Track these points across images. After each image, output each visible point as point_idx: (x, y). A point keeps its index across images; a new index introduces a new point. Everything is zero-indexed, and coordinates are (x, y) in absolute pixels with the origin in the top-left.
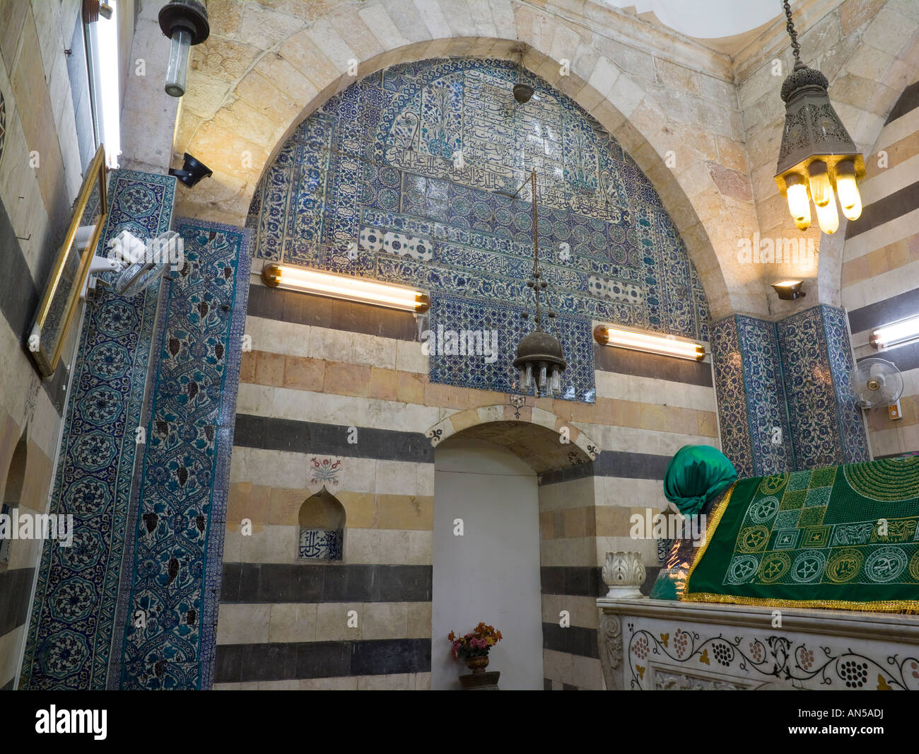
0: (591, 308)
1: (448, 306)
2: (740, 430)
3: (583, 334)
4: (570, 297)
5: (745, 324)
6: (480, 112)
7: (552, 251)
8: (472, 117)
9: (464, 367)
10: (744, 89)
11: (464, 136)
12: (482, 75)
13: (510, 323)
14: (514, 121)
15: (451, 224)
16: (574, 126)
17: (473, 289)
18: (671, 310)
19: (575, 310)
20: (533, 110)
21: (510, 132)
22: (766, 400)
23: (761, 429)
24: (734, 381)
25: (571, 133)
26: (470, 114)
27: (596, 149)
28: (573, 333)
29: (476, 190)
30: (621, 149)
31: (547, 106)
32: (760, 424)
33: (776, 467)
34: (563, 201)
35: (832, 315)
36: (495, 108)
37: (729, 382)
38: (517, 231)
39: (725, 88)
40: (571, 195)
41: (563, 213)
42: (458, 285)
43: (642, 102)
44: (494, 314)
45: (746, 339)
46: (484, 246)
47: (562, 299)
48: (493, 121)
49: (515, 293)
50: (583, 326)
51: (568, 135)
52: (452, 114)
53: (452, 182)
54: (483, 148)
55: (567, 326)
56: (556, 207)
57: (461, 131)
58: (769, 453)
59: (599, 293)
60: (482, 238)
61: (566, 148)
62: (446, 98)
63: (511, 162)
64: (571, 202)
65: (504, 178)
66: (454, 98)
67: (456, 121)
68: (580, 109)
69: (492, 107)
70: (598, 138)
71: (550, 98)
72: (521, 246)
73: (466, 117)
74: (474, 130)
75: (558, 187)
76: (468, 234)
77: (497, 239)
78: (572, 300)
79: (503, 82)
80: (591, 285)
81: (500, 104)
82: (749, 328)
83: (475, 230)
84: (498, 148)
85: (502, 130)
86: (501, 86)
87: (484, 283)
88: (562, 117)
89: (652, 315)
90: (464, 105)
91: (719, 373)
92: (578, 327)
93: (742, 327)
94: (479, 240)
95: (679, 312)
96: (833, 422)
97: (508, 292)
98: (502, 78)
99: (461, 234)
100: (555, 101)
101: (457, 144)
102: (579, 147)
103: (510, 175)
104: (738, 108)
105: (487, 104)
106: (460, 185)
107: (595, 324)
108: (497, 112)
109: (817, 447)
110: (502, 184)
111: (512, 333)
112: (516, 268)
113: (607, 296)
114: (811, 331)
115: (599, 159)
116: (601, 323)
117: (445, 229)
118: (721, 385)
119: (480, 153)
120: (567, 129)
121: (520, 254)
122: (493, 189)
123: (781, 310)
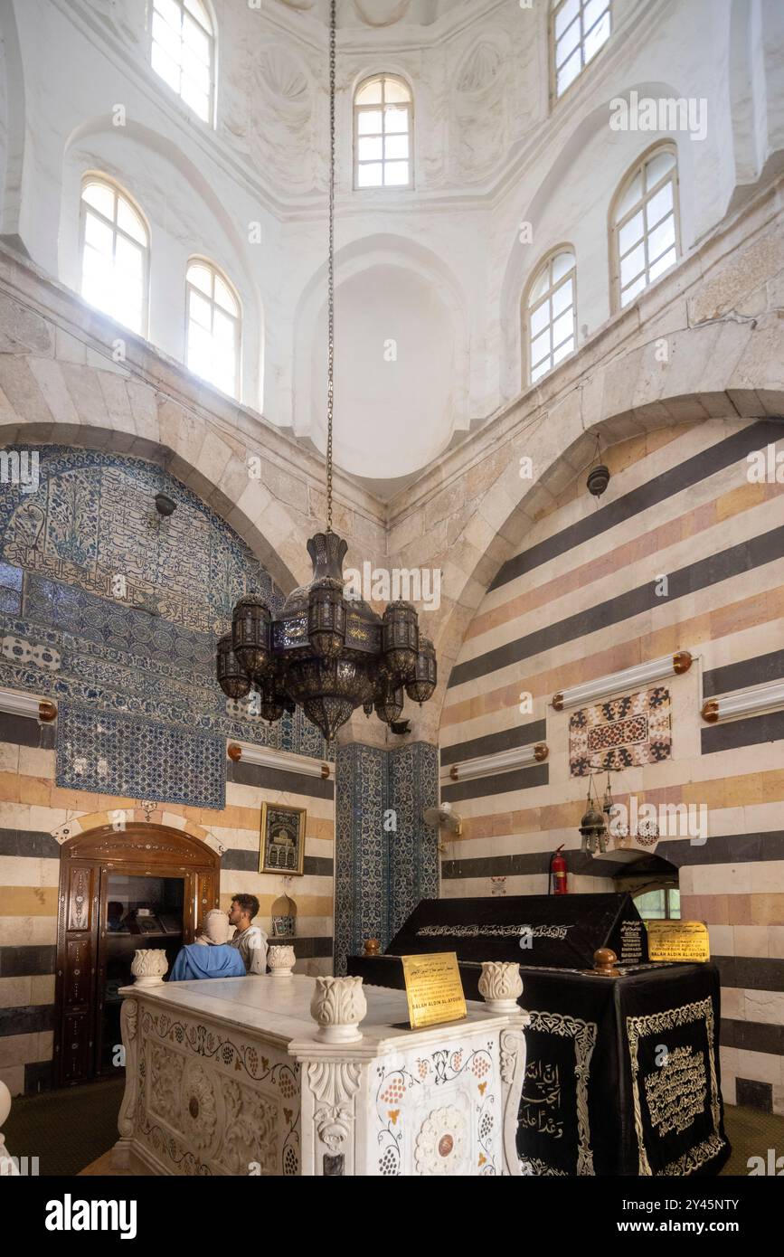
0: (227, 727)
1: (78, 716)
2: (348, 836)
3: (217, 750)
4: (206, 716)
5: (362, 751)
6: (118, 518)
7: (192, 672)
8: (110, 522)
9: (94, 774)
10: (393, 535)
11: (99, 542)
12: (123, 475)
13: (144, 736)
14: (158, 534)
15: (82, 635)
16: (224, 549)
17: (105, 703)
18: (303, 734)
19: (212, 728)
20: (180, 525)
21: (153, 545)
22: (372, 813)
23: (364, 836)
24: (348, 797)
25: (220, 556)
26: (107, 518)
27: (244, 576)
28: (207, 749)
29: (111, 602)
30: (270, 579)
31: (195, 523)
32: (364, 832)
33: (372, 865)
34: (206, 625)
35: (427, 750)
36: (137, 516)
37: (345, 797)
38: (156, 649)
39: (376, 531)
40: (215, 619)
41: (205, 636)
42: (90, 696)
43: (292, 534)
44: (127, 727)
45: (361, 763)
46: (119, 660)
47: (198, 718)
48: (134, 530)
49: (151, 709)
50: (218, 743)
51: (216, 557)
52: (85, 515)
53: (84, 591)
54: (122, 558)
55: (202, 742)
56: (199, 629)
57: (96, 536)
58: (368, 854)
59: (236, 715)
60: (116, 652)
61: (213, 571)
62: (78, 495)
63: (152, 578)
64: (215, 626)
65: (144, 594)
66: (88, 497)
67: (91, 525)
68: (231, 531)
69: (133, 514)
70: (248, 565)
71: (200, 514)
72: (158, 664)
73: (102, 522)
74: (111, 537)
75: (202, 609)
76: (101, 647)
77: (133, 655)
78: (208, 719)
79: (148, 487)
80: (229, 706)
81: (143, 513)
82: (364, 755)
83: (109, 645)
84: (138, 560)
85: (143, 541)
86: (145, 492)
87: (118, 697)
88: (211, 537)
89: (285, 737)
90: (100, 507)
91: (339, 789)
92: (212, 744)
93: (359, 753)
94: (114, 655)
95: (310, 736)
96: (415, 834)
97: (143, 707)
98: (146, 483)
99: (94, 646)
100: (205, 519)
101: (91, 550)
102: (226, 572)
103: (150, 592)
104: (386, 554)
105: (127, 510)
106: (92, 596)
107: (229, 742)
108: (139, 522)
109: (403, 852)
110: (141, 599)
111: (145, 746)
112: (153, 685)
113: (244, 718)
114: (410, 762)
115: (247, 586)
116: (236, 742)
117: (75, 639)
118: (340, 799)
119: (117, 564)
120: (216, 551)
121: (158, 672)
122: (131, 604)
123: (394, 741)
